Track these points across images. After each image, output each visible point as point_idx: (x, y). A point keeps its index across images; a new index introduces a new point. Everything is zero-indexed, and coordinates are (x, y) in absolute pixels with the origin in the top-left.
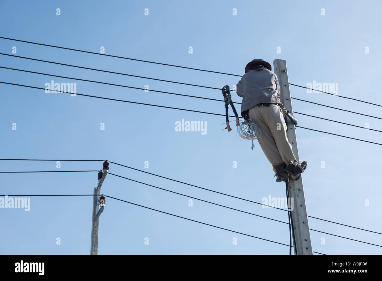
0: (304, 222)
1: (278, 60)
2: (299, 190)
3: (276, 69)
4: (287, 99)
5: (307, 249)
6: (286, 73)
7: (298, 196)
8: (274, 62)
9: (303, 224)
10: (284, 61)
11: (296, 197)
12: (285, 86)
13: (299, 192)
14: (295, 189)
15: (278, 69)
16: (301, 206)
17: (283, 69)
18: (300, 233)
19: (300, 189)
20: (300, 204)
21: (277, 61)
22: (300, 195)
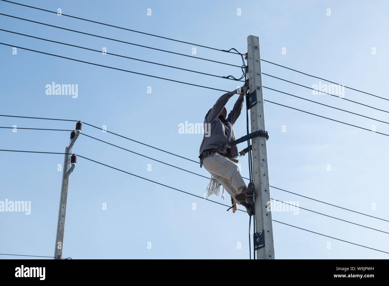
0: (266, 191)
1: (252, 36)
2: (263, 160)
3: (250, 45)
4: (258, 74)
5: (267, 215)
6: (259, 50)
7: (262, 166)
8: (248, 38)
9: (265, 192)
10: (258, 38)
11: (260, 167)
12: (257, 61)
13: (263, 162)
14: (260, 159)
15: (251, 45)
16: (264, 175)
17: (256, 45)
18: (262, 200)
19: (265, 159)
20: (264, 174)
21: (250, 37)
22: (264, 165)
